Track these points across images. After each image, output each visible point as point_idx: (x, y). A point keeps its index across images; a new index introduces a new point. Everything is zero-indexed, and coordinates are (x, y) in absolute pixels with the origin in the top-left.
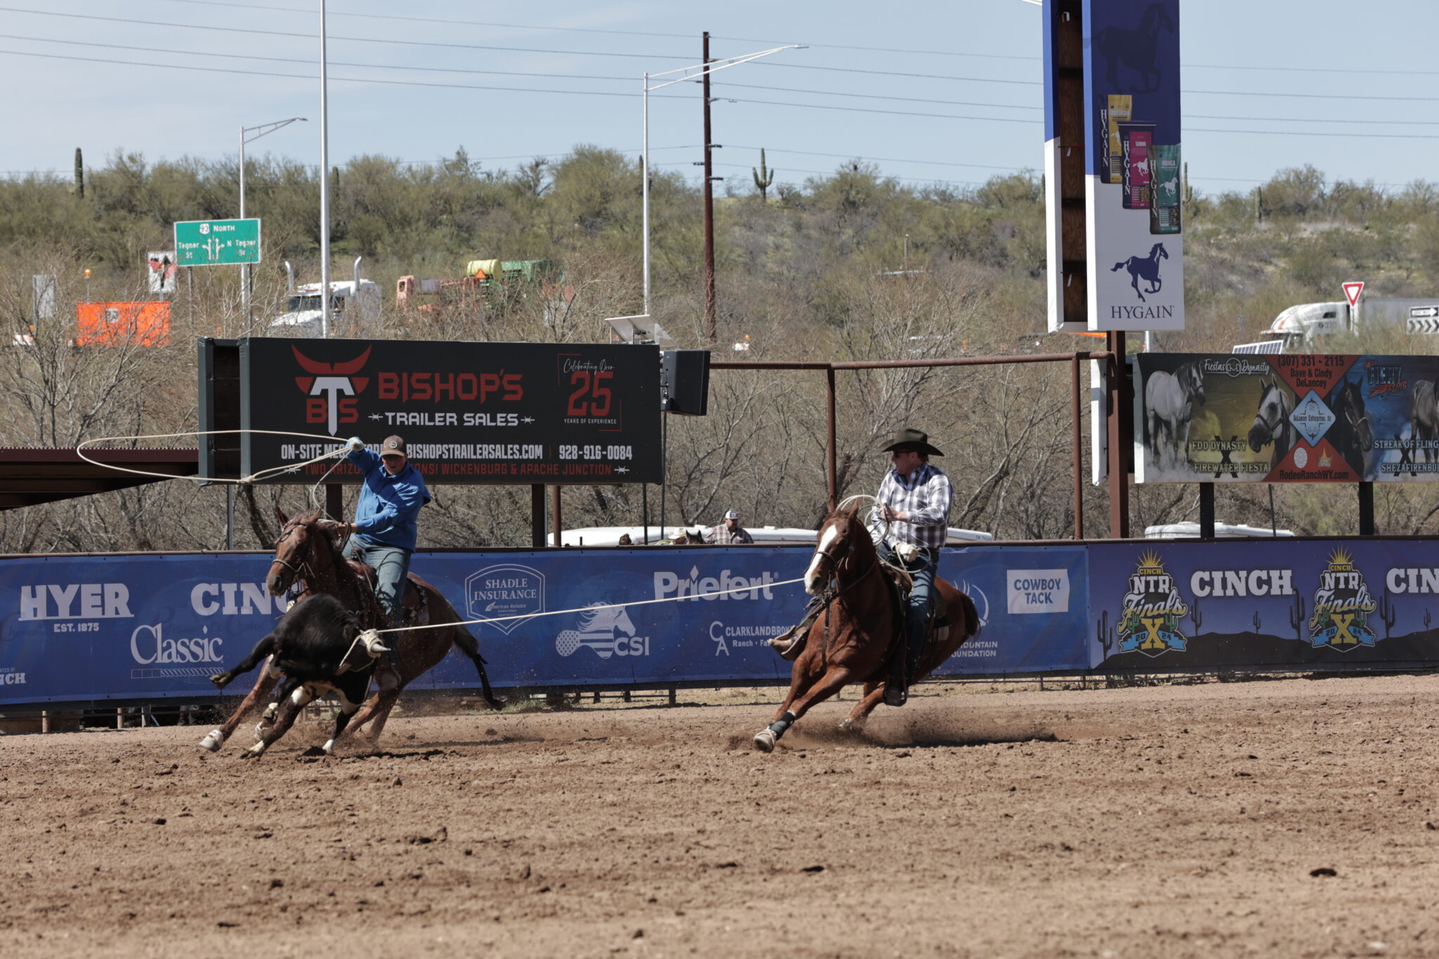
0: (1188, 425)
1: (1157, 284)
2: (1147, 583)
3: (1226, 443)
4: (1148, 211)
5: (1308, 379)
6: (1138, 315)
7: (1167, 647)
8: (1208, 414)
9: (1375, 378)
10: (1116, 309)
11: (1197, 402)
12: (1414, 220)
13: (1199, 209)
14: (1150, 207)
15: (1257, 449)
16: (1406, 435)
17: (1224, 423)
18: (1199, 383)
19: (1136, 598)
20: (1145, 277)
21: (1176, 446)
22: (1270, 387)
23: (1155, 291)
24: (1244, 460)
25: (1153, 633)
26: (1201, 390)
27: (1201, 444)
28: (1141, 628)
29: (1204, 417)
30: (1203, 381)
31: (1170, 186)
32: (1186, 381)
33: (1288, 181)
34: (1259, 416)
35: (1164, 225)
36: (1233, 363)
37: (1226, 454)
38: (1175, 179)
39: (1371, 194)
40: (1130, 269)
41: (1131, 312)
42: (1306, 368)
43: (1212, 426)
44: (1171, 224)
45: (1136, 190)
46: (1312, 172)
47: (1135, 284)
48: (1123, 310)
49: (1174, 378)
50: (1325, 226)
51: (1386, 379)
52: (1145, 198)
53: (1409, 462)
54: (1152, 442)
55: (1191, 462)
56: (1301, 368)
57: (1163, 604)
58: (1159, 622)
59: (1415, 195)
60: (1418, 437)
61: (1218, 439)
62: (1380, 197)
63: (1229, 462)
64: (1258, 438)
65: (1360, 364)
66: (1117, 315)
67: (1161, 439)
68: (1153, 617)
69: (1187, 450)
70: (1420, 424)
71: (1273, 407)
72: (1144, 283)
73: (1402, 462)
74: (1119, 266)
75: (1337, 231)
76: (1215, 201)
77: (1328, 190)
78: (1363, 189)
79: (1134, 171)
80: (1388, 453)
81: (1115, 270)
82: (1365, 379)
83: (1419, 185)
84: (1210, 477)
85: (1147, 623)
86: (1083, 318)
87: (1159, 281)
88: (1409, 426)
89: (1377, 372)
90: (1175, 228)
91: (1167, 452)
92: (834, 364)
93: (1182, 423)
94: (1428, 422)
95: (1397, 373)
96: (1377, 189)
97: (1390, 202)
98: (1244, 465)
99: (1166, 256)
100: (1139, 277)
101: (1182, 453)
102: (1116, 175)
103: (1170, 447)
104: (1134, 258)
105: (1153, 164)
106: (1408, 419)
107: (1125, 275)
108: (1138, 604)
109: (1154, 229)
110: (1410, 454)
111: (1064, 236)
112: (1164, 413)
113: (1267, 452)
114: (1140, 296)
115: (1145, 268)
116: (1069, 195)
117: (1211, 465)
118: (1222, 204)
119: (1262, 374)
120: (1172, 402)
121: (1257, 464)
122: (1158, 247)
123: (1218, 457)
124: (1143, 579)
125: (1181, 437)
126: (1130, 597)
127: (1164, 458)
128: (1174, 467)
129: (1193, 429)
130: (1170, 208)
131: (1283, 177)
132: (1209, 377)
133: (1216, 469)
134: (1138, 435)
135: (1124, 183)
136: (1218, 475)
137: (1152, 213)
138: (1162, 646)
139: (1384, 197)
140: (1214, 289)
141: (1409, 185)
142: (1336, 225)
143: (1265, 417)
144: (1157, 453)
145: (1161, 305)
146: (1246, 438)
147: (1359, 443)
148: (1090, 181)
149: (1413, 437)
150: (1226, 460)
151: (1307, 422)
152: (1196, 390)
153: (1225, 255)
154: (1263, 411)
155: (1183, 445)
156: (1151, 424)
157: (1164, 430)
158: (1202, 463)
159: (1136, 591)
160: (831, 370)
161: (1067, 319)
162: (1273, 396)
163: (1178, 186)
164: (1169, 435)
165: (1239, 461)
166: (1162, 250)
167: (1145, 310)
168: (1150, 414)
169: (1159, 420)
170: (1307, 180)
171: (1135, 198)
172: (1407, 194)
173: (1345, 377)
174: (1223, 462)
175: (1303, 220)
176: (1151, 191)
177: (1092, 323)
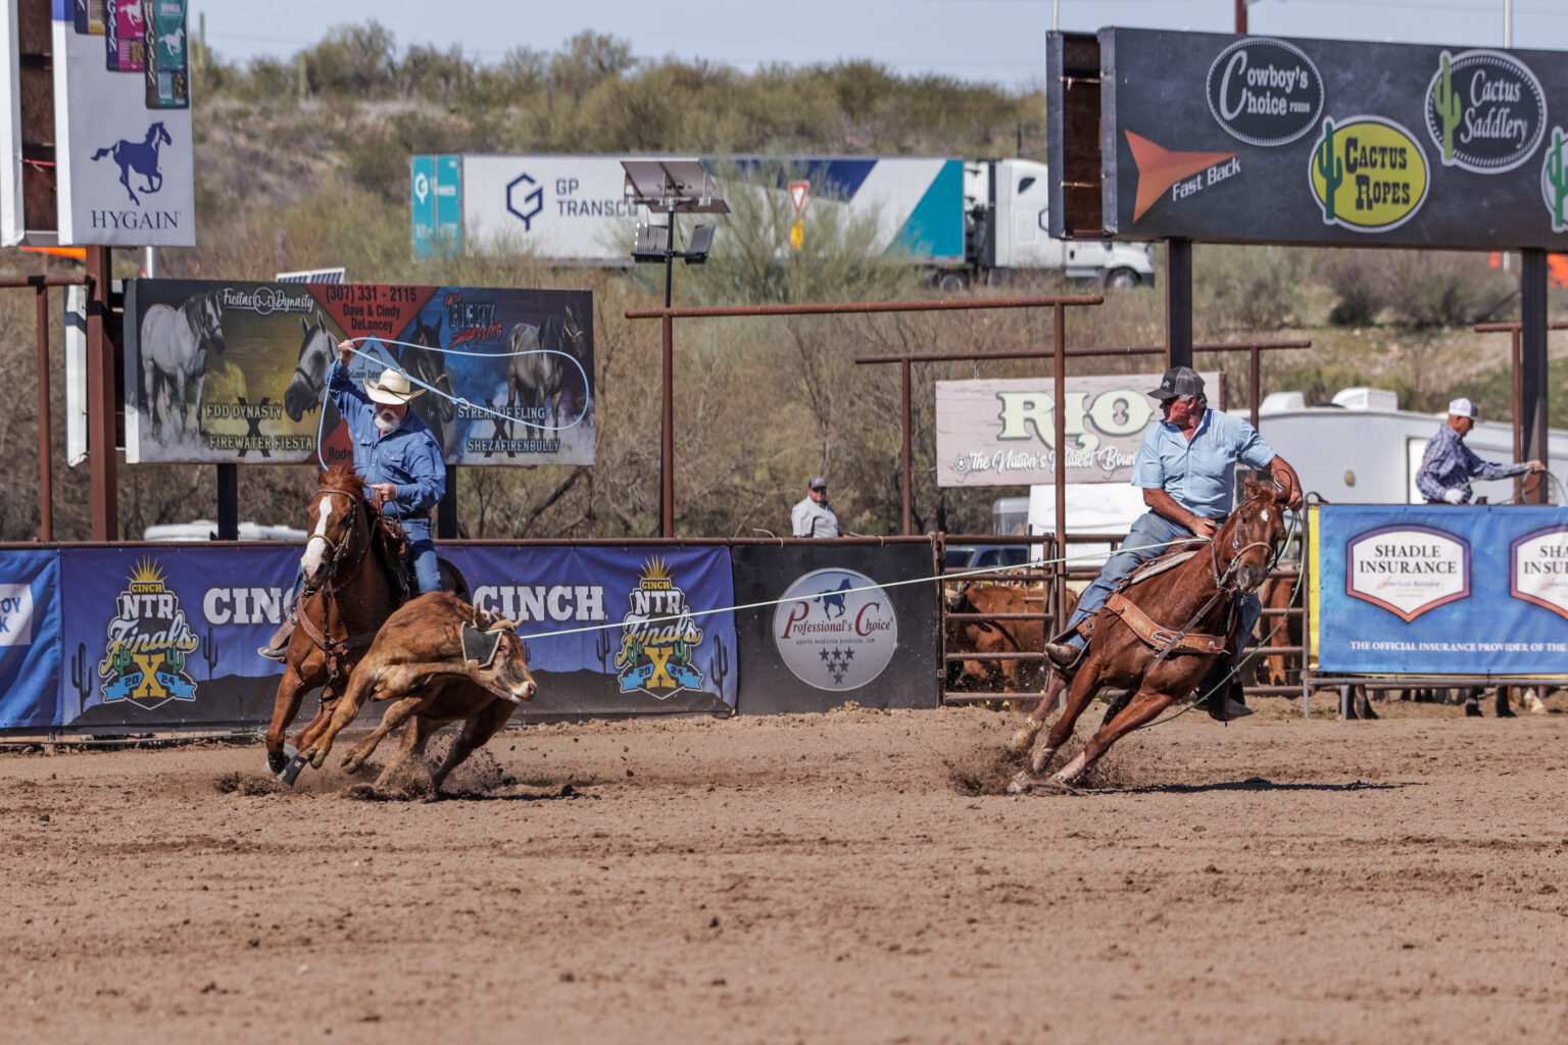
0: (201, 381)
1: (156, 181)
2: (142, 605)
3: (254, 406)
4: (141, 77)
5: (367, 318)
6: (130, 223)
7: (169, 694)
8: (228, 366)
9: (459, 318)
10: (99, 215)
11: (214, 350)
12: (517, 102)
13: (218, 78)
14: (145, 69)
15: (296, 417)
16: (501, 400)
17: (251, 379)
18: (215, 323)
19: (125, 626)
20: (138, 170)
21: (184, 411)
22: (315, 329)
23: (153, 190)
24: (279, 432)
25: (149, 675)
26: (219, 332)
27: (219, 408)
28: (132, 669)
29: (222, 370)
30: (221, 320)
31: (173, 40)
32: (198, 319)
33: (344, 43)
34: (299, 370)
35: (165, 96)
36: (264, 295)
37: (254, 423)
38: (179, 32)
39: (458, 64)
40: (117, 158)
41: (121, 220)
42: (365, 304)
43: (234, 382)
44: (176, 94)
45: (125, 45)
46: (377, 31)
47: (124, 180)
48: (108, 217)
49: (181, 315)
50: (395, 107)
51: (474, 321)
52: (138, 56)
53: (505, 437)
54: (151, 404)
55: (204, 434)
56: (358, 304)
57: (163, 634)
58: (158, 659)
59: (518, 67)
60: (517, 403)
61: (242, 401)
62: (470, 68)
63: (258, 434)
64: (299, 401)
65: (438, 300)
66: (99, 223)
67: (163, 400)
68: (151, 653)
69: (199, 418)
70: (519, 385)
71: (319, 359)
72: (137, 179)
73: (495, 438)
74: (102, 153)
75: (412, 116)
76: (243, 68)
77: (399, 57)
78: (448, 58)
79: (122, 17)
80: (476, 424)
81: (96, 158)
82: (446, 320)
83: (523, 54)
84: (232, 455)
85: (141, 660)
86: (51, 223)
87: (159, 176)
88: (505, 387)
89: (461, 311)
90: (180, 102)
91: (171, 421)
93: (191, 379)
94: (530, 382)
95: (488, 312)
96: (467, 56)
97: (485, 78)
98: (279, 439)
99: (169, 141)
100: (131, 169)
101: (192, 422)
102: (96, 22)
103: (176, 412)
104: (123, 143)
105: (149, 8)
106: (504, 378)
107: (110, 167)
108: (128, 634)
109: (152, 102)
110: (507, 427)
111: (23, 108)
112: (167, 364)
113: (313, 422)
114: (132, 196)
115: (138, 157)
116: (29, 49)
117: (234, 438)
118: (255, 73)
119: (303, 311)
120: (179, 350)
121: (298, 437)
122: (157, 129)
123: (240, 427)
124: (137, 598)
125: (190, 399)
126: (118, 624)
127: (168, 429)
128: (180, 441)
129: (208, 388)
130: (174, 72)
131: (336, 38)
132: (231, 315)
133: (239, 444)
134: (131, 395)
135: (108, 34)
136: (243, 452)
137: (147, 79)
138: (162, 694)
139: (477, 69)
140: (243, 192)
141: (508, 54)
142: (411, 106)
143: (308, 372)
144: (157, 420)
145: (161, 210)
146: (281, 401)
147: (437, 411)
148: (60, 30)
149: (511, 403)
150: (254, 431)
152: (212, 332)
153: (260, 147)
154: (306, 364)
155: (193, 410)
156: (149, 379)
157: (167, 387)
158: (221, 436)
159: (126, 616)
161: (27, 227)
162: (319, 342)
163: (184, 41)
164: (174, 396)
165: (273, 434)
166: (163, 132)
167: (140, 217)
168: (148, 365)
169: (160, 375)
170: (371, 42)
171: (124, 57)
172: (507, 66)
173: (418, 318)
174: (249, 435)
175: (367, 98)
176: (146, 47)
177: (65, 234)
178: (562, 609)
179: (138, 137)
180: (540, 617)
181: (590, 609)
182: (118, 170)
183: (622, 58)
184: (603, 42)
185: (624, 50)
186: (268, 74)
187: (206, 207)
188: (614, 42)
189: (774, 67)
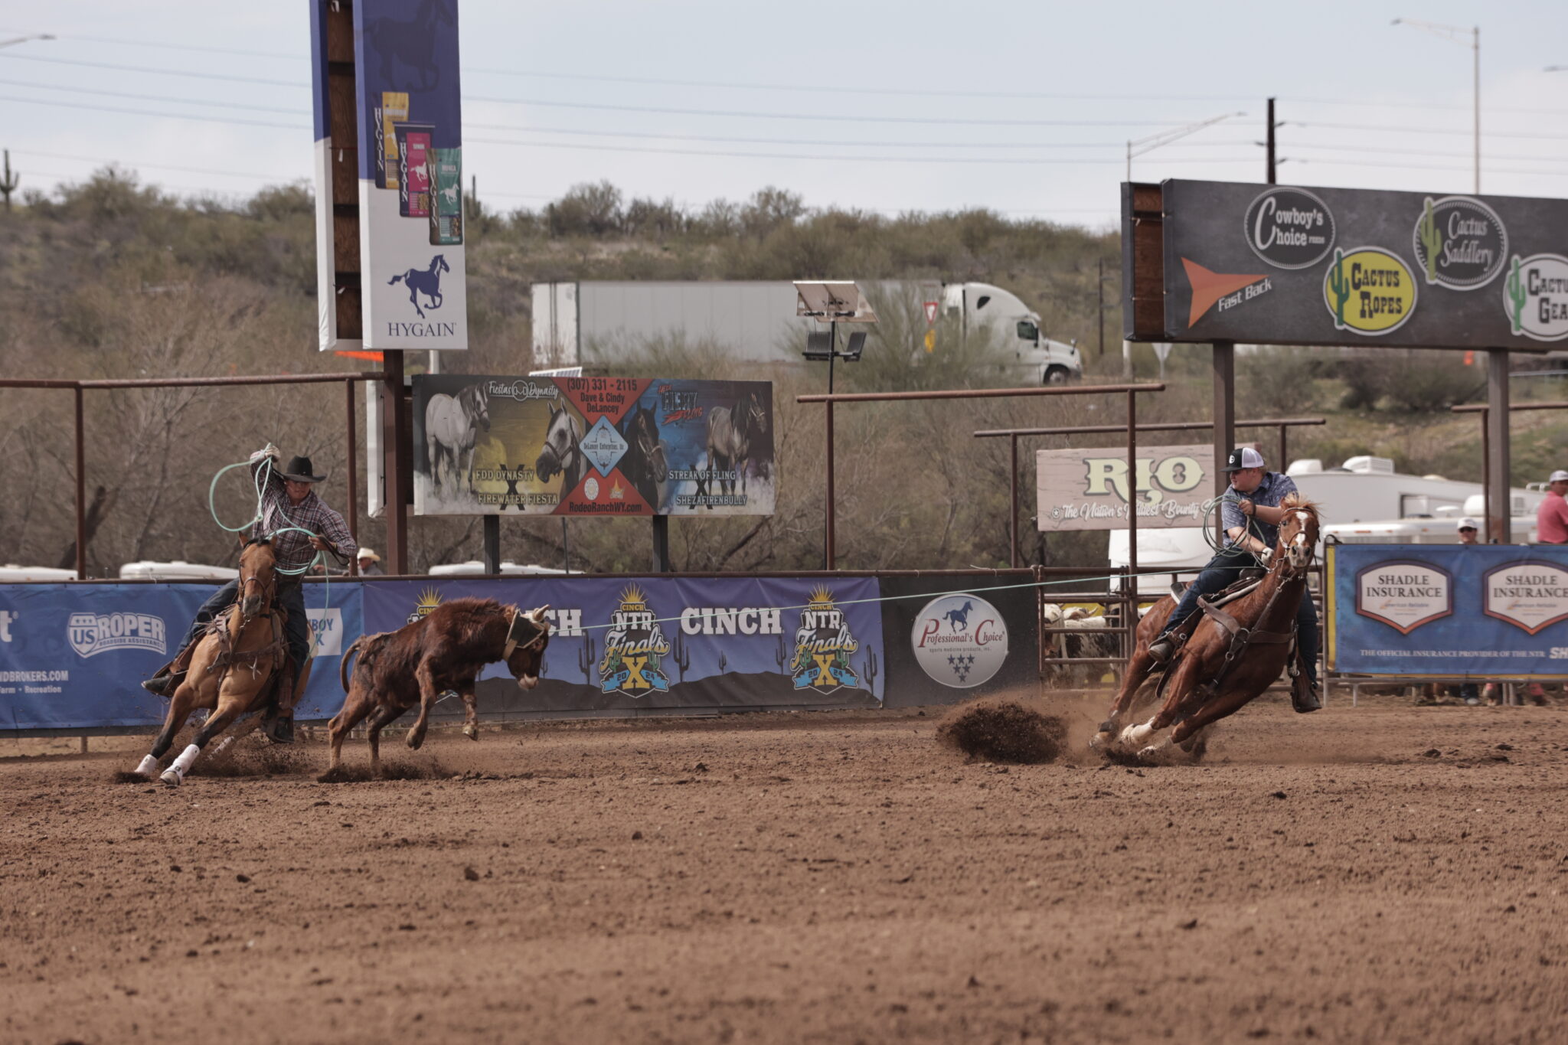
0: (472, 452)
1: (437, 300)
3: (512, 473)
4: (426, 221)
5: (599, 403)
6: (417, 331)
8: (493, 441)
9: (670, 404)
10: (394, 326)
11: (481, 428)
12: (716, 242)
13: (485, 225)
14: (430, 215)
15: (545, 480)
16: (701, 466)
17: (510, 451)
18: (483, 407)
20: (424, 291)
21: (458, 475)
22: (559, 412)
23: (435, 307)
24: (531, 491)
26: (485, 415)
27: (486, 474)
29: (488, 443)
30: (488, 405)
31: (450, 193)
32: (469, 404)
33: (583, 197)
34: (547, 443)
35: (445, 235)
36: (520, 386)
37: (512, 484)
38: (455, 186)
39: (670, 214)
40: (408, 283)
41: (410, 330)
42: (597, 393)
43: (497, 453)
44: (453, 234)
45: (414, 197)
46: (609, 189)
47: (413, 299)
48: (401, 327)
49: (456, 402)
50: (623, 247)
51: (681, 405)
52: (424, 206)
53: (705, 494)
54: (433, 470)
55: (474, 492)
56: (592, 392)
59: (717, 216)
60: (714, 467)
61: (503, 467)
62: (680, 216)
63: (516, 493)
64: (547, 467)
65: (654, 389)
66: (394, 332)
67: (443, 467)
69: (470, 480)
70: (716, 454)
71: (562, 434)
72: (423, 298)
73: (697, 494)
74: (396, 279)
75: (633, 253)
76: (506, 217)
77: (625, 208)
78: (662, 209)
79: (412, 176)
80: (683, 484)
81: (392, 283)
82: (659, 405)
83: (720, 205)
84: (495, 509)
86: (358, 335)
87: (440, 296)
88: (705, 455)
89: (671, 398)
90: (456, 239)
91: (448, 482)
92: (82, 382)
93: (464, 450)
94: (724, 451)
95: (692, 399)
96: (677, 208)
97: (690, 223)
98: (532, 496)
99: (447, 269)
100: (418, 291)
101: (465, 483)
102: (392, 180)
103: (452, 476)
104: (413, 271)
105: (433, 168)
106: (704, 449)
109: (434, 240)
110: (706, 486)
111: (336, 245)
112: (446, 441)
113: (556, 482)
114: (419, 312)
115: (424, 282)
116: (341, 201)
117: (497, 496)
118: (512, 219)
119: (550, 398)
120: (455, 428)
121: (546, 495)
122: (438, 259)
123: (504, 487)
125: (463, 466)
127: (446, 489)
128: (456, 498)
129: (477, 457)
130: (451, 217)
131: (578, 194)
132: (493, 399)
133: (501, 500)
134: (417, 463)
135: (401, 189)
136: (503, 507)
137: (431, 222)
139: (684, 217)
141: (709, 205)
142: (634, 246)
143: (554, 444)
144: (438, 482)
145: (442, 322)
146: (533, 467)
147: (653, 474)
148: (364, 186)
149: (710, 468)
150: (512, 490)
151: (599, 451)
152: (480, 415)
154: (552, 438)
155: (465, 474)
156: (432, 451)
157: (446, 458)
158: (487, 494)
160: (78, 388)
161: (339, 336)
162: (562, 422)
163: (459, 192)
164: (451, 463)
165: (527, 492)
166: (443, 262)
167: (425, 328)
168: (431, 440)
169: (440, 448)
170: (604, 197)
171: (413, 206)
172: (707, 215)
173: (638, 402)
174: (509, 493)
175: (600, 239)
176: (430, 197)
177: (367, 342)
178: (749, 625)
179: (424, 267)
180: (732, 631)
181: (770, 625)
182: (408, 292)
183: (797, 210)
184: (781, 196)
185: (796, 203)
186: (524, 220)
187: (475, 321)
188: (789, 196)
189: (912, 214)
